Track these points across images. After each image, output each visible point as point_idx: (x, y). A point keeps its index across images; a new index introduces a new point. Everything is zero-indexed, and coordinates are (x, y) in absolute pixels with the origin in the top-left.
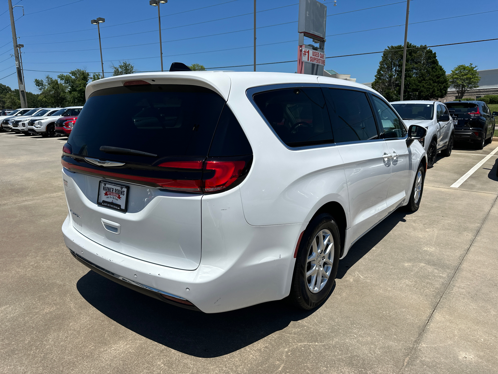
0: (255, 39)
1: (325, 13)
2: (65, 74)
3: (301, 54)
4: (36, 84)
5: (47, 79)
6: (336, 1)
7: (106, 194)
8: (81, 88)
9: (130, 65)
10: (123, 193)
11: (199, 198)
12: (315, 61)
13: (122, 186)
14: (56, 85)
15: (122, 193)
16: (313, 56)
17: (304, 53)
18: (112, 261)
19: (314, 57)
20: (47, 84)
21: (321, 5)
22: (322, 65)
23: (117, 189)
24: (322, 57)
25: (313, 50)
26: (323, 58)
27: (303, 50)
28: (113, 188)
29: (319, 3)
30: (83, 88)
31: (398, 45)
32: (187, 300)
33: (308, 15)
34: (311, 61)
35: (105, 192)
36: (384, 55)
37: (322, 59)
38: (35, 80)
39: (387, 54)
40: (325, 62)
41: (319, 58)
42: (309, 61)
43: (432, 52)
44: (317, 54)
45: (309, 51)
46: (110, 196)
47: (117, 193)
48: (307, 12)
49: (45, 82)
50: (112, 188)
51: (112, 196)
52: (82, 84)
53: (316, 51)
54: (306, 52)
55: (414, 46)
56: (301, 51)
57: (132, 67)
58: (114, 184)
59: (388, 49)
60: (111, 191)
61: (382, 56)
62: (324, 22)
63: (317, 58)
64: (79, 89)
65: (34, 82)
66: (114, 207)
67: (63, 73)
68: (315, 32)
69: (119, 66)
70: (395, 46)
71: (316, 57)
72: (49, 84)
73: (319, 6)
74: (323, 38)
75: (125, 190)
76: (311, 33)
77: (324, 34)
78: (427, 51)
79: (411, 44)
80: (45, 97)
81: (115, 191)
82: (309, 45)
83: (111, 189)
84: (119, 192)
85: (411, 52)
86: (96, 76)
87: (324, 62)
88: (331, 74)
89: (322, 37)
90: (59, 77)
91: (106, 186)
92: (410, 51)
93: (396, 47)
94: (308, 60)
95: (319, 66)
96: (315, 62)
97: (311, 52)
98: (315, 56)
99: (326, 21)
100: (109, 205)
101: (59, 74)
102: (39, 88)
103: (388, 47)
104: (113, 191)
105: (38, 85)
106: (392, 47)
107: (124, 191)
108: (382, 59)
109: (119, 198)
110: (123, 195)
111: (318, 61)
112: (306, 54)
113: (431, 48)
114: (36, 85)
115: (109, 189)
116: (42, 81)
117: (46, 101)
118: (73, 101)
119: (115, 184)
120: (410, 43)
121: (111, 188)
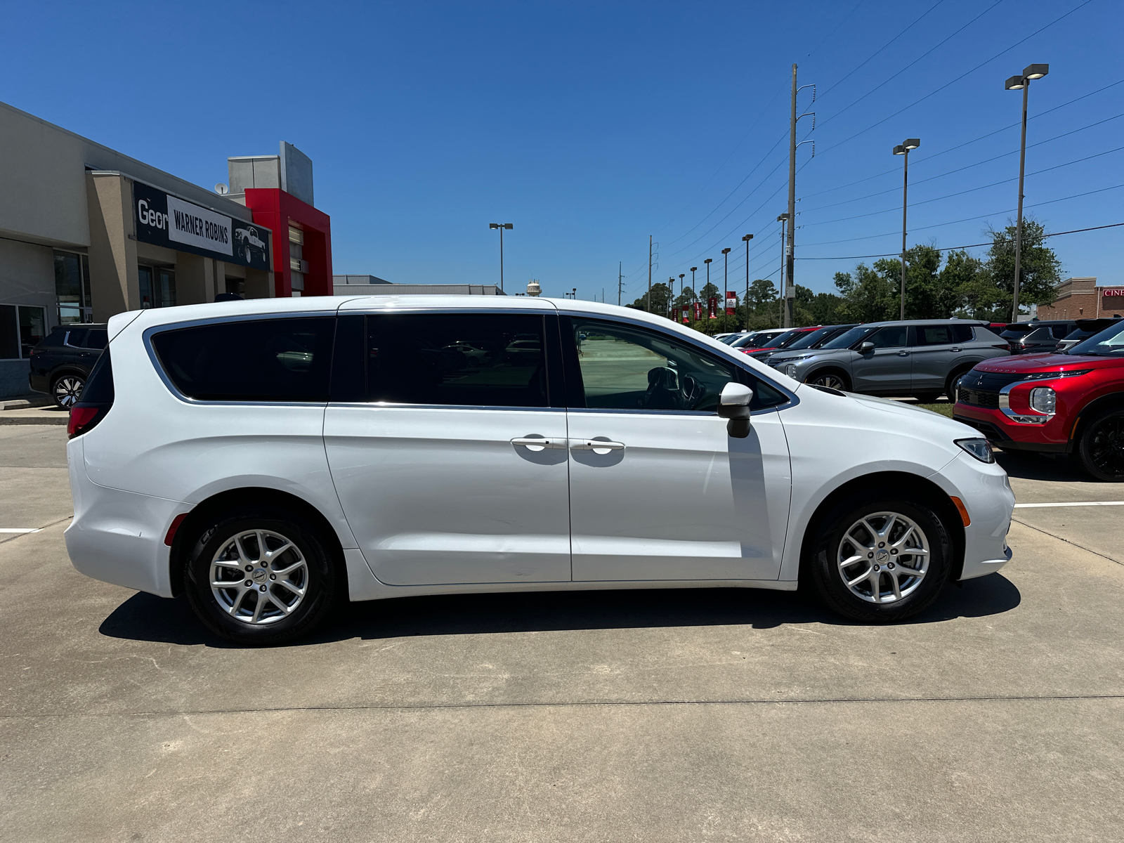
2: (888, 259)
4: (836, 283)
5: (858, 271)
8: (915, 285)
9: (1033, 223)
14: (871, 282)
20: (856, 281)
30: (920, 285)
38: (836, 275)
49: (854, 279)
52: (920, 276)
57: (1038, 229)
64: (913, 287)
65: (834, 279)
67: (885, 258)
69: (1006, 228)
72: (861, 281)
80: (848, 307)
86: (955, 257)
90: (877, 265)
101: (877, 260)
102: (841, 290)
105: (840, 285)
114: (835, 285)
116: (848, 275)
117: (849, 314)
118: (895, 314)
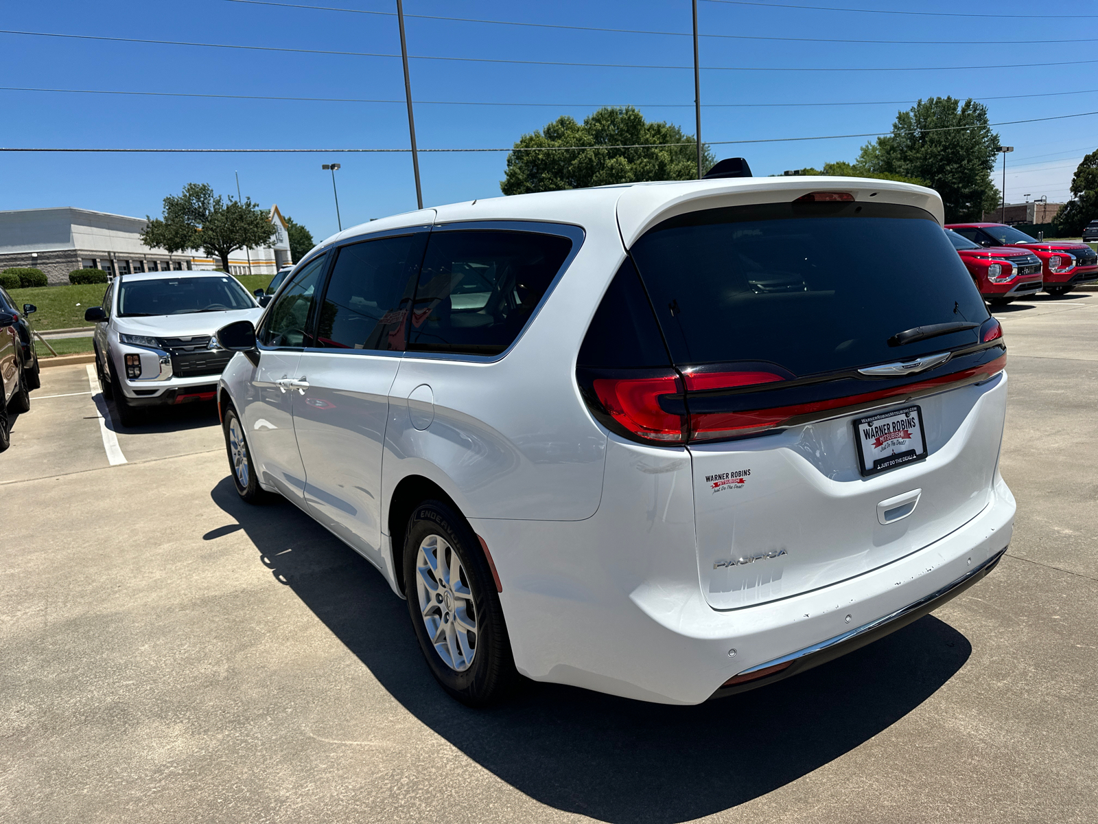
7: (878, 443)
10: (912, 423)
13: (906, 410)
15: (910, 423)
18: (932, 569)
23: (898, 422)
28: (888, 424)
35: (873, 440)
46: (886, 443)
47: (899, 430)
50: (886, 424)
51: (889, 442)
58: (892, 414)
60: (886, 431)
66: (905, 459)
75: (914, 414)
81: (894, 427)
83: (886, 427)
84: (902, 425)
91: (873, 427)
100: (892, 463)
104: (888, 429)
107: (913, 418)
109: (908, 436)
110: (914, 426)
115: (880, 429)
119: (894, 411)
121: (884, 425)
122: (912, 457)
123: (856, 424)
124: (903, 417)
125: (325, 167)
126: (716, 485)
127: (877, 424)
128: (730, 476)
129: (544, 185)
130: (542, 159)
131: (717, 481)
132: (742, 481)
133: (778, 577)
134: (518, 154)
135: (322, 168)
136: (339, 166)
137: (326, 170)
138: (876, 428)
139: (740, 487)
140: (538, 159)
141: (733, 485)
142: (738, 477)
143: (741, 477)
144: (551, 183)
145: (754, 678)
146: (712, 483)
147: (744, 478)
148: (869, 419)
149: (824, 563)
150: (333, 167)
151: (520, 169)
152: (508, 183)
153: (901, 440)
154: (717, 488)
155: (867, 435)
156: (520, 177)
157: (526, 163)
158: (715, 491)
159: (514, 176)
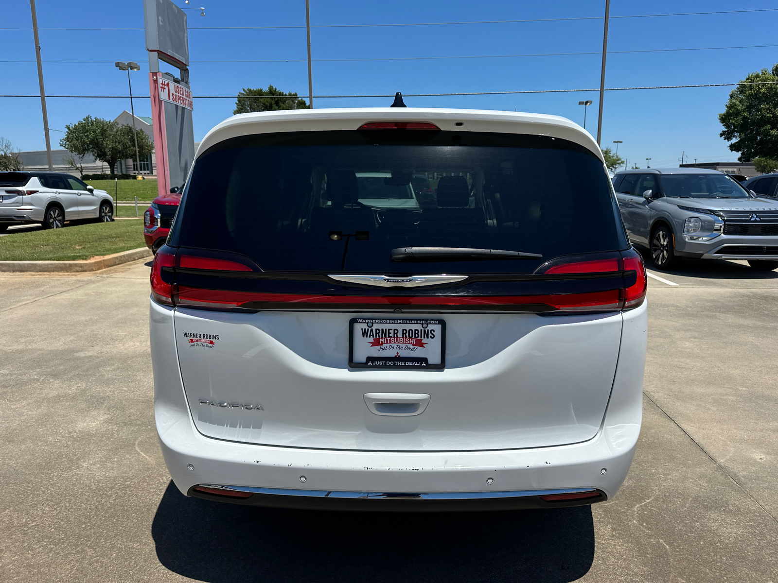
0: (38, 49)
1: (185, 25)
3: (156, 88)
6: (203, 8)
7: (376, 343)
10: (430, 335)
11: (617, 318)
12: (179, 100)
13: (423, 321)
16: (176, 92)
17: (161, 86)
19: (177, 94)
21: (179, 10)
22: (190, 109)
23: (411, 330)
24: (188, 96)
25: (174, 82)
26: (190, 98)
27: (160, 81)
28: (396, 330)
29: (176, 6)
31: (257, 89)
32: (597, 489)
33: (161, 23)
34: (174, 101)
35: (371, 340)
36: (239, 101)
37: (188, 99)
39: (244, 100)
40: (193, 104)
41: (184, 97)
42: (171, 100)
43: (306, 104)
44: (181, 89)
45: (168, 83)
46: (388, 345)
47: (410, 337)
48: (160, 18)
50: (393, 328)
51: (395, 345)
53: (179, 86)
54: (165, 85)
55: (280, 93)
56: (156, 81)
59: (243, 92)
60: (392, 335)
61: (236, 103)
62: (186, 39)
63: (182, 96)
66: (410, 363)
68: (174, 53)
70: (253, 90)
71: (180, 95)
73: (177, 11)
74: (186, 65)
75: (437, 328)
76: (169, 54)
77: (187, 60)
78: (299, 101)
79: (276, 89)
81: (404, 334)
82: (166, 73)
83: (392, 331)
84: (415, 334)
85: (278, 100)
87: (191, 104)
88: (148, 124)
89: (184, 63)
91: (374, 328)
92: (276, 99)
93: (255, 92)
94: (169, 99)
95: (185, 110)
96: (180, 103)
97: (172, 85)
98: (179, 93)
99: (187, 37)
100: (390, 363)
103: (244, 90)
104: (396, 334)
106: (250, 90)
107: (432, 330)
108: (237, 107)
109: (422, 344)
110: (433, 338)
111: (183, 101)
112: (164, 88)
113: (304, 99)
115: (384, 332)
119: (403, 320)
120: (274, 88)
121: (390, 330)
122: (422, 364)
123: (353, 322)
124: (419, 327)
125: (581, 103)
126: (192, 341)
127: (381, 326)
128: (202, 336)
129: (762, 114)
130: (764, 93)
131: (193, 338)
132: (211, 342)
133: (258, 426)
134: (742, 89)
135: (578, 103)
136: (591, 102)
137: (581, 106)
138: (376, 330)
139: (210, 347)
140: (760, 92)
141: (205, 344)
142: (208, 339)
143: (211, 340)
144: (768, 113)
145: (233, 495)
146: (189, 339)
147: (214, 341)
148: (370, 321)
149: (308, 429)
150: (586, 103)
151: (740, 102)
152: (727, 113)
153: (411, 346)
154: (192, 344)
155: (365, 333)
156: (739, 108)
157: (748, 96)
158: (192, 346)
159: (733, 107)
